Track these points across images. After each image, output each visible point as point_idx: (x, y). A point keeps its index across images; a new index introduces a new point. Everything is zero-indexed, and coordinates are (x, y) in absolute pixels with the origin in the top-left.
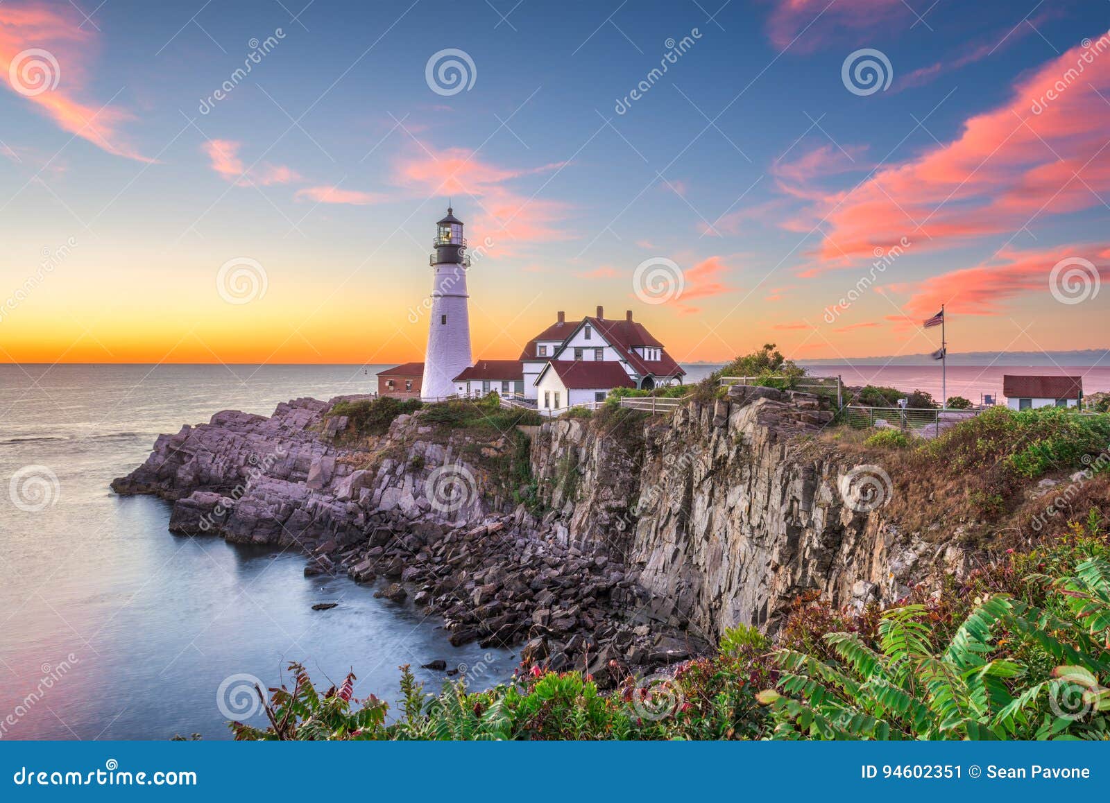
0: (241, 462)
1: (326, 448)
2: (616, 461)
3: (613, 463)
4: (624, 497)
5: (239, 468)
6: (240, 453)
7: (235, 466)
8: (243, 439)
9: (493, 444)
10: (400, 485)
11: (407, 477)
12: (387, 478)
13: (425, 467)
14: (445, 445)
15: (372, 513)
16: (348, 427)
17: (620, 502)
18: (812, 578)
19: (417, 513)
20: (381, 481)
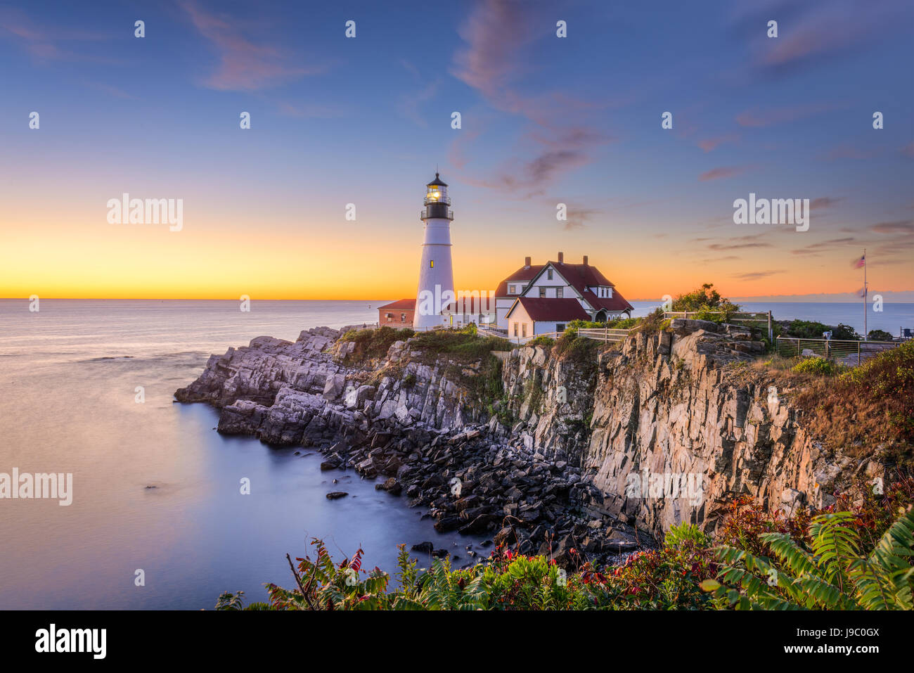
0: (273, 378)
1: (338, 367)
2: (574, 381)
3: (571, 383)
4: (580, 412)
5: (271, 382)
6: (272, 371)
7: (268, 380)
8: (274, 359)
9: (471, 365)
10: (396, 398)
11: (402, 392)
12: (385, 393)
13: (416, 384)
14: (432, 366)
15: (374, 420)
16: (355, 350)
17: (577, 416)
18: (745, 485)
19: (410, 421)
20: (382, 395)
